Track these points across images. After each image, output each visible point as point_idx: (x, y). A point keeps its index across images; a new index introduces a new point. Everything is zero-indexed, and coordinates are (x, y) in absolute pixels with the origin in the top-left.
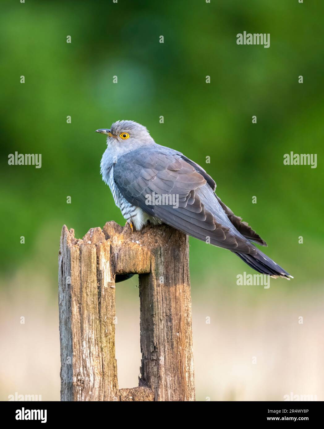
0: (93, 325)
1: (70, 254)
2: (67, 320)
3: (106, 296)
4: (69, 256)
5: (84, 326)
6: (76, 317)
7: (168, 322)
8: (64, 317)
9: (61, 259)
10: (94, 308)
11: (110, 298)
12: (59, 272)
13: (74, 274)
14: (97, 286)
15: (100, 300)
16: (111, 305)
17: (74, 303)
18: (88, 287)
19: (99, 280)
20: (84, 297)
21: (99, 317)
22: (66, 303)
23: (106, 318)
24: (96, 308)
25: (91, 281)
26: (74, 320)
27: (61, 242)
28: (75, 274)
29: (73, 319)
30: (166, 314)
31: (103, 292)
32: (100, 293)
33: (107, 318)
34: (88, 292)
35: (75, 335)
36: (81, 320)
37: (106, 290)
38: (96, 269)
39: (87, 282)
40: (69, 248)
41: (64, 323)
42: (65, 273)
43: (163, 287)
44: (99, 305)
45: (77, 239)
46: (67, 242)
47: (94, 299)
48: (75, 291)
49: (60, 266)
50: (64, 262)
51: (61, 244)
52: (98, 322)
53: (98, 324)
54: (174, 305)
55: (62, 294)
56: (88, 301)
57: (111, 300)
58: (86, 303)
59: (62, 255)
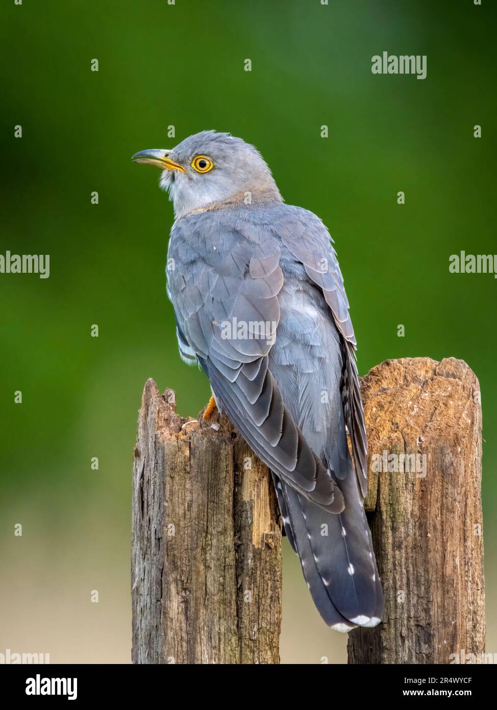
0: (222, 649)
1: (164, 456)
2: (154, 633)
3: (258, 572)
4: (160, 461)
5: (198, 649)
6: (176, 625)
7: (422, 644)
8: (144, 624)
9: (139, 470)
10: (223, 602)
11: (268, 576)
12: (133, 505)
13: (173, 510)
14: (235, 545)
15: (240, 581)
16: (269, 596)
17: (173, 588)
18: (209, 547)
19: (240, 528)
20: (198, 573)
21: (238, 626)
22: (150, 589)
23: (255, 629)
24: (230, 602)
25: (220, 529)
26: (170, 634)
27: (141, 425)
28: (177, 511)
29: (169, 630)
30: (417, 621)
31: (250, 561)
32: (239, 564)
33: (259, 630)
34: (208, 558)
36: (188, 634)
37: (257, 554)
38: (231, 498)
39: (207, 533)
40: (160, 440)
41: (143, 640)
42: (151, 507)
43: (409, 551)
44: (238, 594)
45: (182, 418)
46: (156, 425)
47: (224, 577)
48: (174, 555)
49: (137, 487)
50: (146, 479)
51: (141, 431)
52: (234, 640)
53: (234, 646)
54: (439, 599)
55: (139, 563)
56: (208, 583)
57: (270, 583)
58: (204, 588)
59: (142, 457)
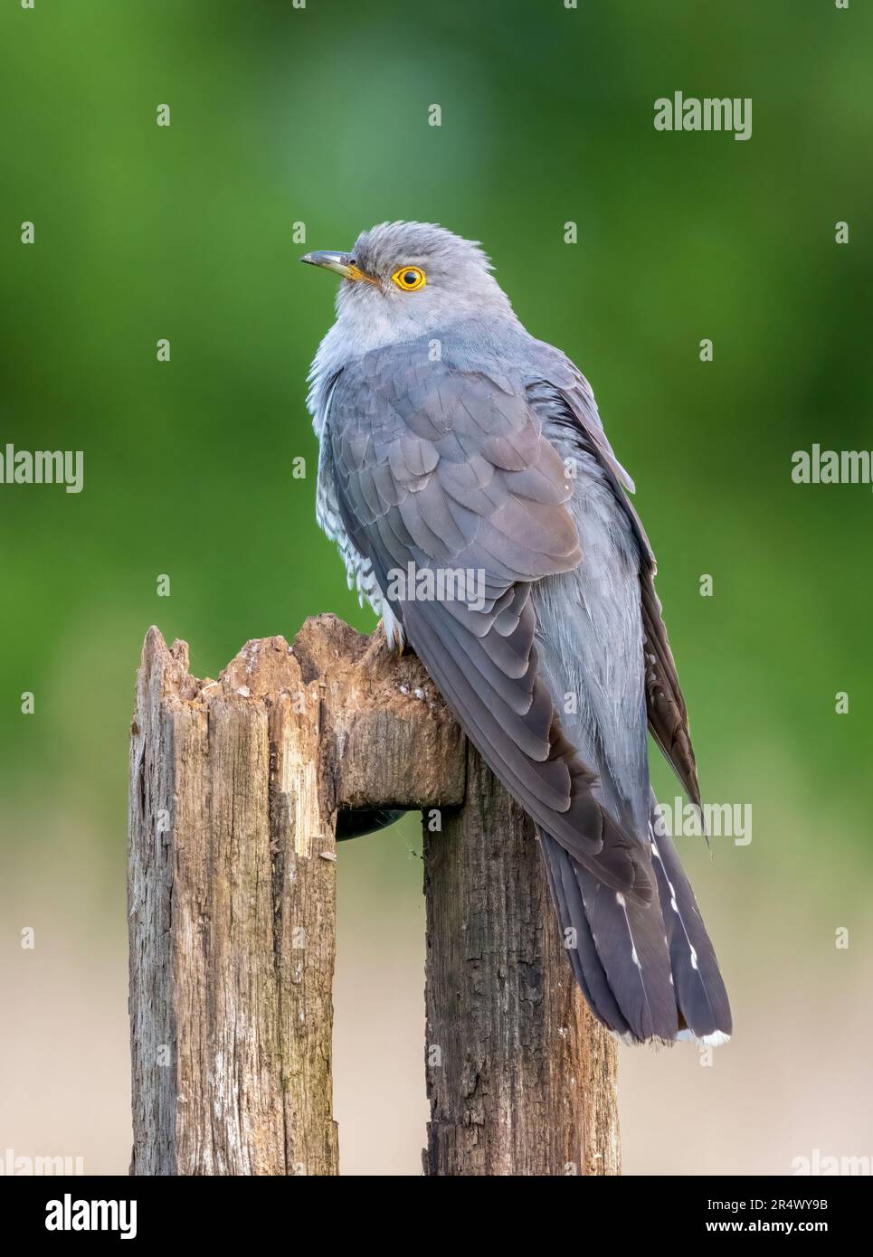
0: (253, 996)
1: (172, 732)
2: (160, 975)
3: (303, 891)
4: (167, 740)
5: (221, 996)
6: (190, 964)
7: (528, 987)
8: (146, 964)
9: (137, 752)
10: (256, 931)
11: (317, 896)
12: (130, 799)
13: (186, 807)
14: (271, 852)
15: (278, 903)
16: (318, 923)
17: (186, 912)
18: (236, 857)
19: (279, 830)
20: (220, 892)
21: (275, 965)
22: (155, 914)
23: (299, 969)
24: (265, 932)
25: (249, 832)
26: (183, 976)
27: (141, 689)
28: (191, 808)
29: (181, 970)
30: (521, 956)
31: (291, 875)
32: (278, 878)
33: (304, 970)
34: (234, 871)
35: (188, 1029)
36: (207, 975)
37: (302, 865)
38: (266, 789)
39: (232, 837)
40: (168, 710)
41: (145, 985)
42: (155, 803)
43: (509, 859)
44: (275, 920)
45: (198, 680)
46: (162, 690)
47: (257, 898)
48: (187, 868)
49: (136, 775)
50: (148, 764)
51: (140, 698)
52: (270, 983)
53: (271, 992)
54: (552, 926)
55: (139, 880)
56: (234, 906)
57: (319, 905)
58: (229, 913)
59: (143, 735)
